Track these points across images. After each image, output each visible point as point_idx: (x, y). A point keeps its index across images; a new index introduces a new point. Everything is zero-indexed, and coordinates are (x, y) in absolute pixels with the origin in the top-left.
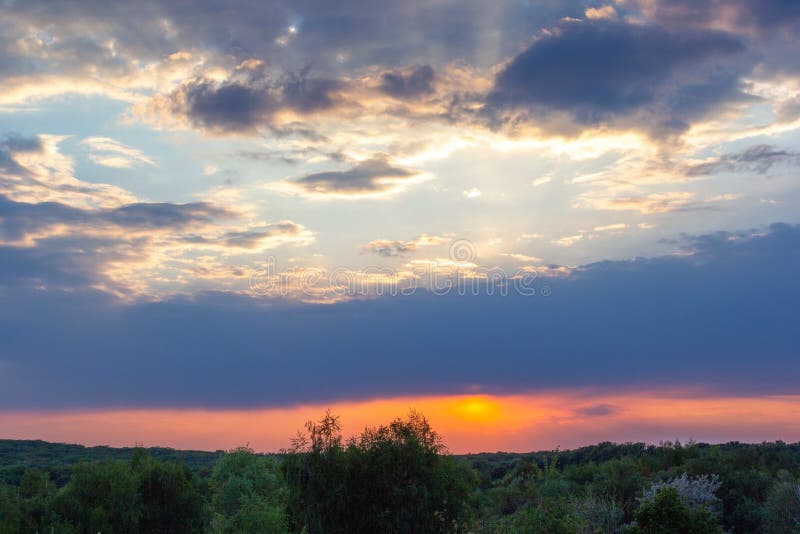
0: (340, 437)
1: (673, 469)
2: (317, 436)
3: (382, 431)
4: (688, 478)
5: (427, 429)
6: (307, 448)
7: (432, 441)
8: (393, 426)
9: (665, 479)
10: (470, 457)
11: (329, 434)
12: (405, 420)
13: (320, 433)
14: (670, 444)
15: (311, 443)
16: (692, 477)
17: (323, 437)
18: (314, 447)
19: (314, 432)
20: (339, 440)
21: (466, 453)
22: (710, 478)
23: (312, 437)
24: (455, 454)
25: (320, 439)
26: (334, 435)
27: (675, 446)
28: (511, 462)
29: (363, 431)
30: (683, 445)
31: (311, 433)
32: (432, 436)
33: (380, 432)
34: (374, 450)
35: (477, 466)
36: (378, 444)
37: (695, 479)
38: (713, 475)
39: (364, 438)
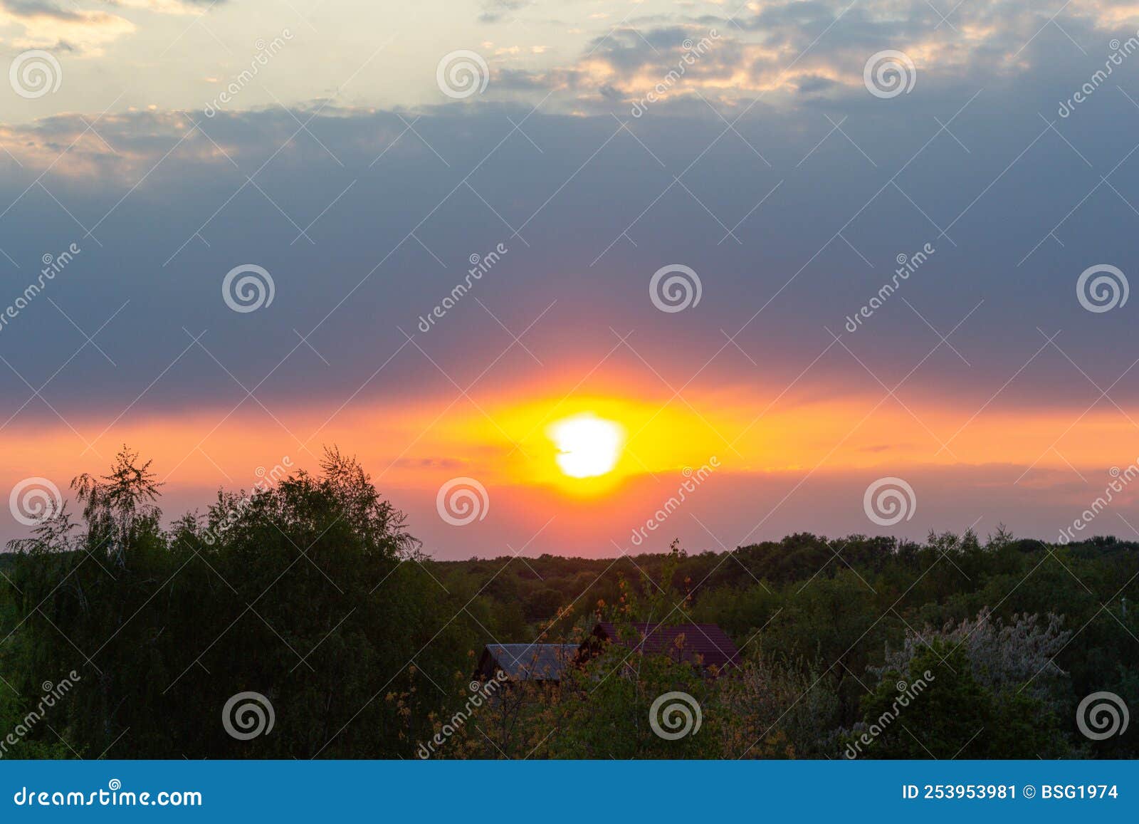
0: (157, 512)
1: (959, 600)
2: (99, 510)
3: (262, 500)
4: (992, 621)
5: (368, 499)
6: (74, 538)
7: (382, 524)
8: (288, 487)
9: (938, 623)
10: (475, 567)
11: (128, 505)
12: (317, 475)
13: (106, 502)
14: (953, 540)
15: (84, 528)
16: (1000, 619)
17: (115, 512)
18: (92, 535)
19: (93, 502)
20: (153, 521)
21: (466, 557)
22: (1043, 622)
23: (87, 513)
24: (437, 558)
25: (107, 518)
26: (142, 507)
27: (965, 546)
28: (574, 580)
29: (215, 501)
30: (983, 543)
31: (85, 504)
32: (380, 514)
33: (256, 504)
34: (241, 547)
35: (494, 590)
36: (251, 531)
37: (1007, 622)
38: (1051, 615)
39: (217, 516)
